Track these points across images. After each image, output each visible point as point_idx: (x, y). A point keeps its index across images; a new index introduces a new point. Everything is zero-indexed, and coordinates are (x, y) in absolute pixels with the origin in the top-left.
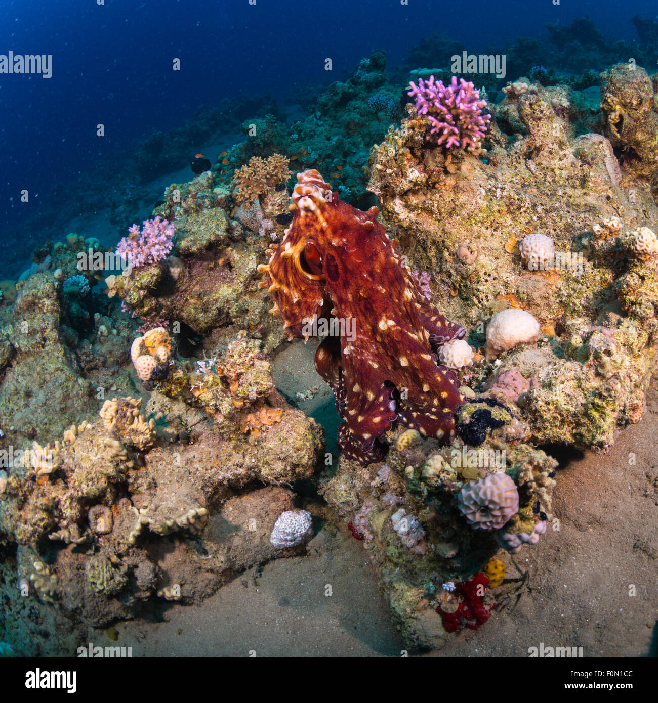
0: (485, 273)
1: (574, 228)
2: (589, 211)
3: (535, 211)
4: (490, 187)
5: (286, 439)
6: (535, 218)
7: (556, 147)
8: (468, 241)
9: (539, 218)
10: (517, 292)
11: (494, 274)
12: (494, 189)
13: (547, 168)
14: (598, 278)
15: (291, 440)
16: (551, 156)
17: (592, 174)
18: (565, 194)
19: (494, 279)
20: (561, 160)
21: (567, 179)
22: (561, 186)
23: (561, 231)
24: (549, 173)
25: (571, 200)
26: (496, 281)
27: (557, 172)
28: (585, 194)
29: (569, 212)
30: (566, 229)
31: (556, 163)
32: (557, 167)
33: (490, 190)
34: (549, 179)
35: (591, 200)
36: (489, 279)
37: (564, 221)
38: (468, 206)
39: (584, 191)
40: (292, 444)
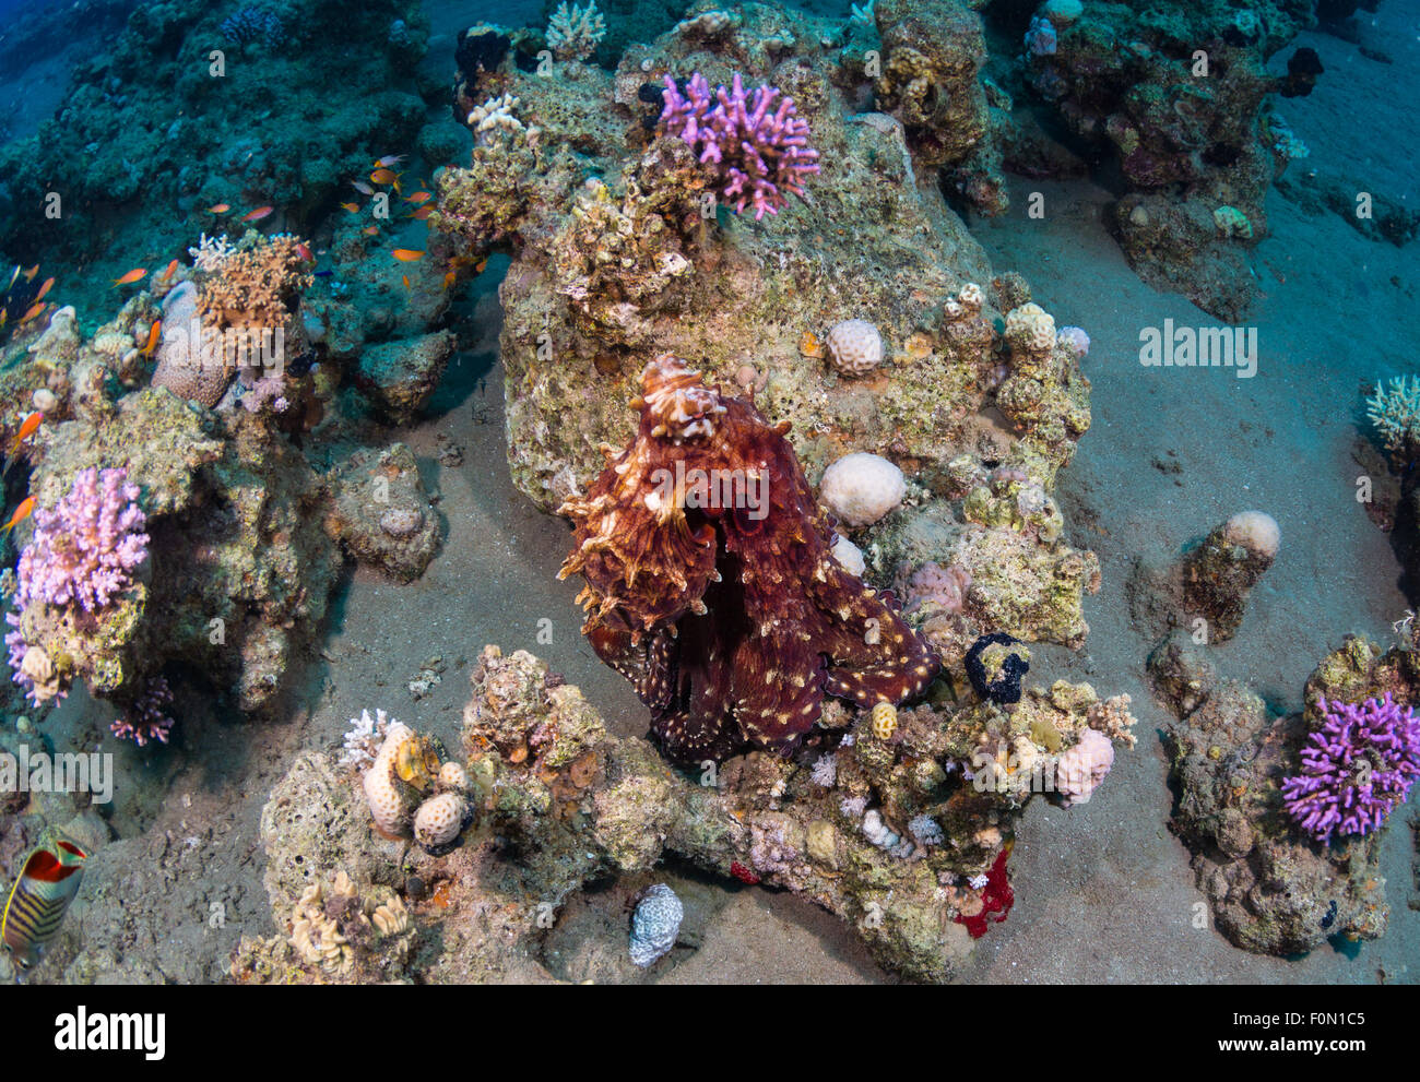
0: (783, 400)
1: (895, 299)
2: (908, 264)
3: (834, 279)
4: (767, 251)
5: (640, 793)
6: (833, 289)
7: (835, 153)
8: (748, 352)
9: (841, 289)
10: (837, 419)
11: (797, 400)
12: (774, 254)
13: (826, 193)
14: (956, 379)
15: (647, 792)
16: (830, 171)
17: (901, 198)
18: (865, 237)
19: (799, 406)
20: (845, 175)
21: (861, 209)
22: (855, 223)
23: (875, 305)
24: (833, 203)
25: (876, 246)
26: (802, 410)
27: (843, 197)
28: (892, 230)
29: (878, 269)
30: (883, 301)
31: (838, 183)
32: (841, 188)
33: (769, 256)
34: (833, 212)
35: (902, 241)
36: (791, 408)
37: (878, 289)
38: (747, 296)
39: (890, 226)
40: (654, 797)
